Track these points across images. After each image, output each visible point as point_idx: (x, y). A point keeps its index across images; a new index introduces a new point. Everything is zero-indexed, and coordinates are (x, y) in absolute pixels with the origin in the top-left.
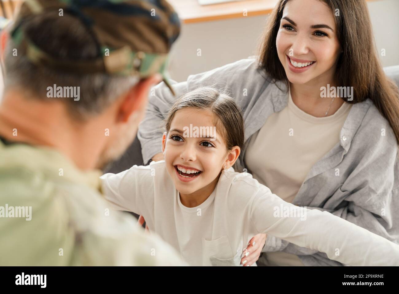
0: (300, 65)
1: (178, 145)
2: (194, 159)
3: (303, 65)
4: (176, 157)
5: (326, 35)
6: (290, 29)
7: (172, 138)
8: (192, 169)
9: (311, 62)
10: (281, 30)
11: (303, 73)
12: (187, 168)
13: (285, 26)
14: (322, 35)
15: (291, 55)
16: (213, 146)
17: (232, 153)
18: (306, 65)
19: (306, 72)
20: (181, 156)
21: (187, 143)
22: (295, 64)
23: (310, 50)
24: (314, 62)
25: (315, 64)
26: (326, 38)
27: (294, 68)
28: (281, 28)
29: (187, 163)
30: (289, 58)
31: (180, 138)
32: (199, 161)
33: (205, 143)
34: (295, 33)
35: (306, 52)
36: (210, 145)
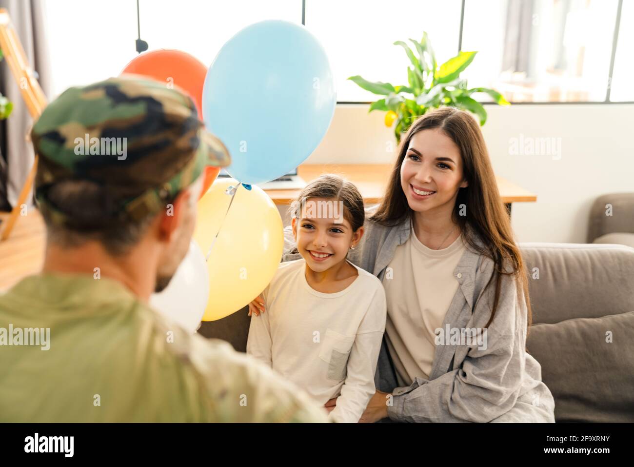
0: (422, 193)
1: (311, 232)
2: (326, 245)
3: (425, 193)
4: (309, 243)
5: (449, 167)
6: (416, 160)
7: (304, 226)
8: (324, 253)
9: (432, 191)
10: (406, 160)
11: (425, 201)
12: (320, 253)
13: (410, 156)
14: (446, 168)
15: (413, 183)
16: (341, 232)
17: (357, 233)
18: (428, 194)
19: (427, 200)
20: (314, 243)
21: (318, 230)
22: (418, 192)
23: (433, 180)
24: (435, 192)
25: (435, 194)
26: (449, 170)
27: (416, 196)
28: (407, 158)
29: (319, 249)
30: (412, 186)
31: (311, 226)
32: (330, 246)
33: (334, 230)
34: (420, 163)
35: (429, 181)
36: (338, 231)
